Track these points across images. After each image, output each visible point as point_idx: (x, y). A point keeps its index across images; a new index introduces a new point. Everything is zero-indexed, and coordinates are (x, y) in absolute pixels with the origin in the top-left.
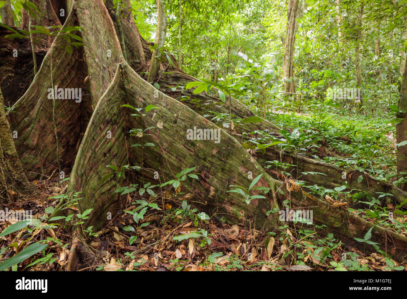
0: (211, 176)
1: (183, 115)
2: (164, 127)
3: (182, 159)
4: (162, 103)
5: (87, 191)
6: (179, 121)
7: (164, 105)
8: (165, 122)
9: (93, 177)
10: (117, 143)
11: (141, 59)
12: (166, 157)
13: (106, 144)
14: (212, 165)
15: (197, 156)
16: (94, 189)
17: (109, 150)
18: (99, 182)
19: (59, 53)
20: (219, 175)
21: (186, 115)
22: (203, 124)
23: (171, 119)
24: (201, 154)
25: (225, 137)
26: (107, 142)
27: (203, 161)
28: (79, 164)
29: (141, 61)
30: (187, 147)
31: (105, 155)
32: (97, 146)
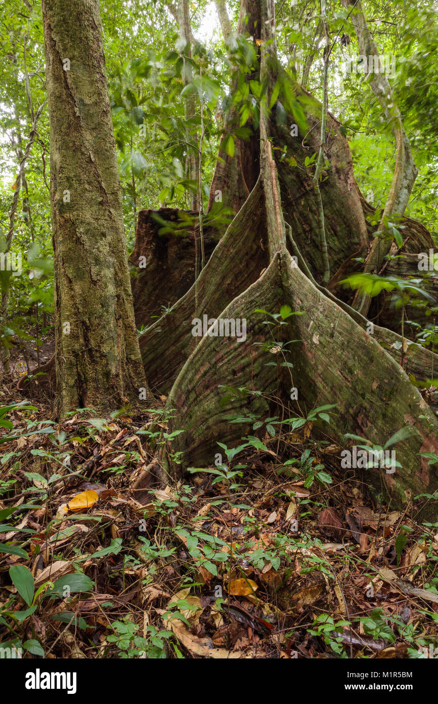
0: (369, 424)
1: (340, 326)
2: (320, 342)
3: (338, 393)
4: (319, 307)
5: (196, 413)
6: (336, 334)
7: (321, 310)
8: (321, 335)
9: (209, 398)
10: (261, 360)
11: (361, 238)
12: (321, 387)
13: (238, 359)
14: (371, 406)
15: (355, 389)
16: (209, 413)
17: (243, 369)
18: (218, 405)
19: (235, 240)
20: (380, 423)
21: (344, 325)
22: (362, 341)
23: (327, 331)
24: (359, 387)
25: (388, 363)
26: (240, 357)
27: (361, 398)
28: (183, 378)
29: (360, 240)
30: (345, 374)
31: (234, 373)
32: (222, 359)
